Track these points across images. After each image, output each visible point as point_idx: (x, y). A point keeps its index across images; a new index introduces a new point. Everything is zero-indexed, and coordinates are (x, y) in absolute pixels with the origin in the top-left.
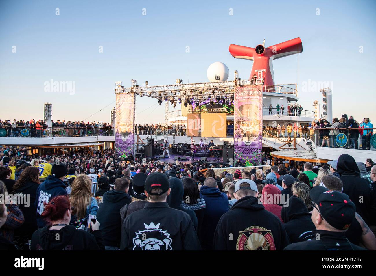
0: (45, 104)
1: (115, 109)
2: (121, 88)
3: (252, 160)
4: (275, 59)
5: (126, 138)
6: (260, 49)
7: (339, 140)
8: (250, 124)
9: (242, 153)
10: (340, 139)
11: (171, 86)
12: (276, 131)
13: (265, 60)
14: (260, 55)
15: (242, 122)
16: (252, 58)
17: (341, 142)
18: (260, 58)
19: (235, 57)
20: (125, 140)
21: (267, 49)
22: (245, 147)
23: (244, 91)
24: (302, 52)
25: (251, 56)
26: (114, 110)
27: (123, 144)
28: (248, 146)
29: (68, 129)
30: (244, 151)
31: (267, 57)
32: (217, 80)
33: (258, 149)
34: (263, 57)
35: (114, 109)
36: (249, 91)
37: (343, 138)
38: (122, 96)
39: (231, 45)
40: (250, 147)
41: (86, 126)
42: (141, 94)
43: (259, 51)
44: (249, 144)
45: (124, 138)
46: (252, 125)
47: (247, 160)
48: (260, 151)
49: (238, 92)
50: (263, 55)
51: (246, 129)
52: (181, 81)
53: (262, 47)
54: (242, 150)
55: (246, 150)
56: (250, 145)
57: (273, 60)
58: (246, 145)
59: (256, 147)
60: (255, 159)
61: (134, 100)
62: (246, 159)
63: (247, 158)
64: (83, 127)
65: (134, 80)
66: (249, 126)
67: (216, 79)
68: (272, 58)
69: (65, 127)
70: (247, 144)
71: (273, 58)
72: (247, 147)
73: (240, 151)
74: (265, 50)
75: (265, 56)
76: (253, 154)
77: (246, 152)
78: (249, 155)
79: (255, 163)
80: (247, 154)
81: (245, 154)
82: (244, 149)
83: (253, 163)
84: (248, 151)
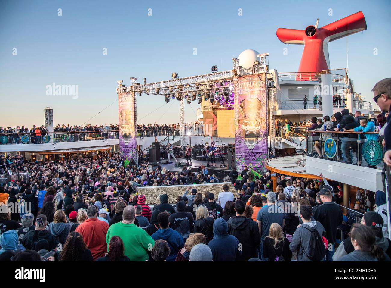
0: (45, 109)
2: (122, 87)
3: (256, 167)
4: (331, 41)
5: (128, 141)
6: (310, 31)
7: (327, 147)
8: (252, 123)
9: (244, 158)
10: (329, 146)
11: (168, 82)
12: (305, 128)
13: (318, 42)
14: (311, 38)
15: (244, 121)
16: (303, 42)
17: (330, 151)
18: (312, 40)
19: (285, 42)
20: (127, 144)
21: (320, 29)
22: (247, 151)
24: (366, 29)
25: (301, 40)
27: (125, 147)
28: (250, 150)
29: (71, 133)
30: (246, 156)
31: (319, 39)
32: (214, 72)
33: (263, 154)
34: (315, 40)
37: (332, 145)
38: (124, 96)
39: (278, 29)
40: (253, 151)
41: (94, 130)
42: (140, 92)
43: (310, 33)
45: (126, 142)
47: (251, 167)
48: (264, 157)
49: (238, 84)
50: (315, 37)
51: (248, 128)
52: (177, 75)
53: (313, 28)
54: (244, 155)
55: (249, 155)
56: (253, 149)
57: (329, 42)
58: (248, 149)
59: (260, 151)
60: (259, 166)
61: (135, 99)
62: (249, 166)
63: (251, 165)
64: (89, 130)
65: (133, 78)
66: (252, 125)
67: (213, 70)
68: (327, 39)
69: (69, 132)
70: (250, 148)
71: (329, 40)
73: (242, 156)
74: (317, 31)
75: (317, 38)
76: (257, 160)
77: (248, 157)
78: (252, 161)
79: (259, 171)
80: (250, 160)
81: (248, 159)
82: (246, 154)
83: (257, 171)
84: (250, 156)
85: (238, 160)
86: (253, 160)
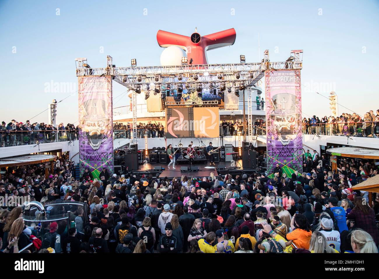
1: (56, 102)
2: (85, 68)
3: (291, 163)
5: (99, 144)
6: (196, 38)
8: (286, 119)
9: (278, 155)
15: (277, 116)
18: (195, 47)
20: (98, 148)
22: (282, 147)
23: (278, 77)
24: (233, 44)
26: (54, 104)
30: (280, 153)
31: (202, 47)
33: (298, 149)
34: (198, 47)
35: (54, 101)
36: (285, 77)
39: (159, 31)
40: (289, 147)
43: (195, 40)
44: (287, 144)
45: (95, 145)
46: (288, 120)
47: (285, 164)
48: (300, 152)
49: (270, 77)
50: (198, 45)
51: (281, 125)
53: (198, 35)
54: (278, 151)
55: (283, 151)
57: (208, 50)
58: (283, 145)
59: (296, 147)
60: (294, 162)
62: (283, 163)
63: (285, 161)
66: (285, 121)
68: (207, 48)
72: (285, 147)
73: (275, 153)
74: (201, 39)
75: (200, 46)
76: (292, 156)
77: (283, 154)
78: (287, 158)
79: (294, 167)
80: (285, 156)
81: (283, 156)
82: (280, 151)
83: (292, 168)
84: (285, 152)
85: (271, 158)
86: (288, 156)
